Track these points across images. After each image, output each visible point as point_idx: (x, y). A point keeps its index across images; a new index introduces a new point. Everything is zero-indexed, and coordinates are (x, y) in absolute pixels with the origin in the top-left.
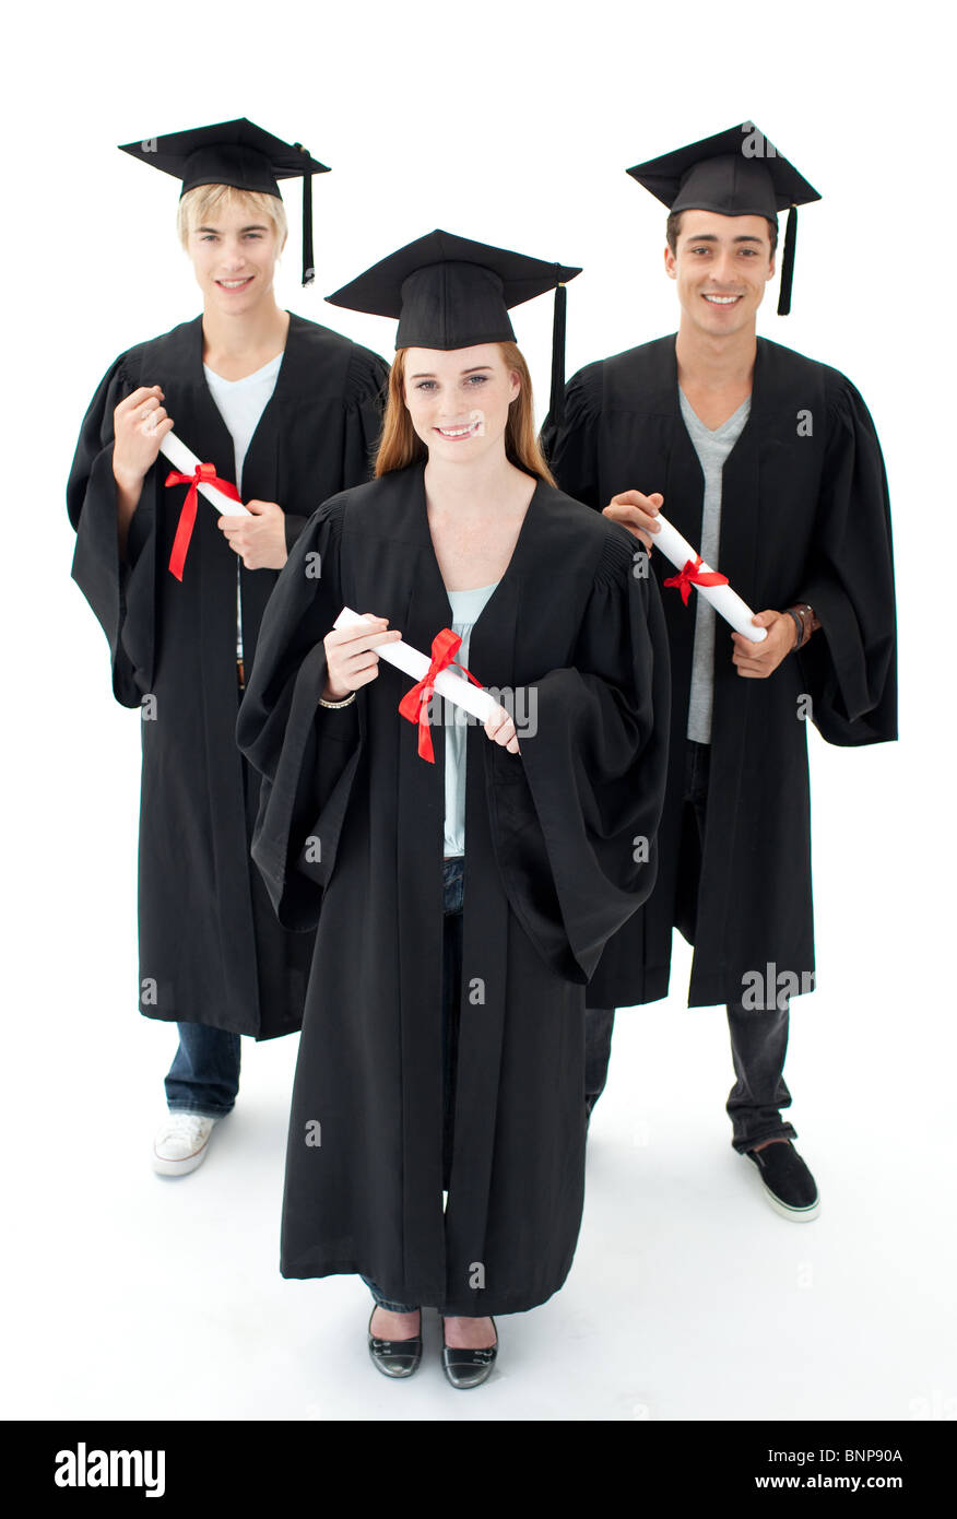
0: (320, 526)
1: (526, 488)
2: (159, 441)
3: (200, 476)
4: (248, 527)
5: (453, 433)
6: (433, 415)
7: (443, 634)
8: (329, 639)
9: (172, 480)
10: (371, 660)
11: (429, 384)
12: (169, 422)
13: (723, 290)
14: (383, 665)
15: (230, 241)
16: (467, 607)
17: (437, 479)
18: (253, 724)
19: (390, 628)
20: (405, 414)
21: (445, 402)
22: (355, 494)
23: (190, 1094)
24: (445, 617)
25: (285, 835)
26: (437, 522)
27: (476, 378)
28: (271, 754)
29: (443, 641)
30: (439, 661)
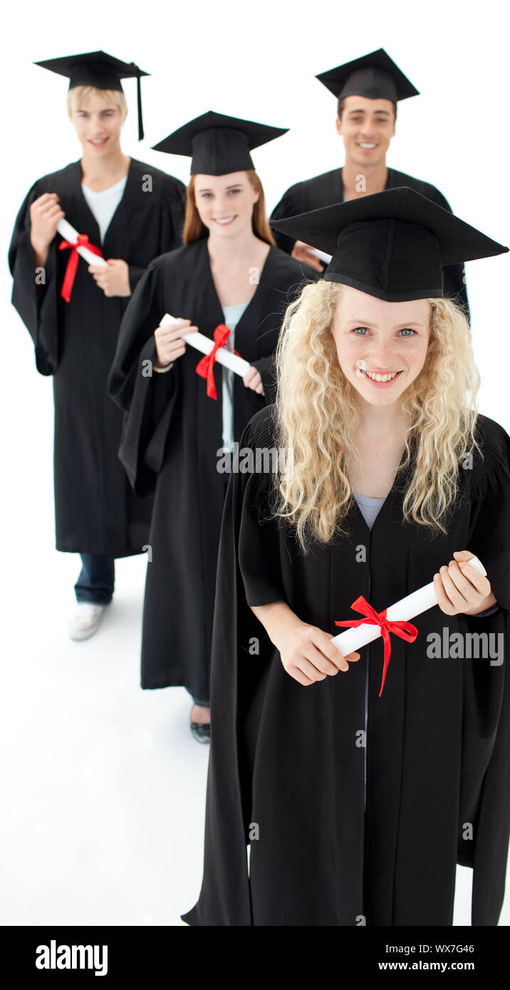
0: (151, 273)
1: (264, 250)
2: (56, 224)
3: (80, 244)
4: (107, 271)
5: (223, 221)
6: (211, 212)
7: (220, 327)
8: (157, 332)
9: (63, 246)
10: (181, 343)
11: (209, 195)
12: (61, 214)
13: (368, 139)
14: (188, 347)
15: (95, 118)
16: (233, 315)
17: (214, 245)
18: (117, 382)
19: (192, 325)
20: (196, 211)
21: (218, 204)
22: (170, 256)
23: (88, 593)
24: (221, 320)
25: (136, 443)
26: (216, 269)
27: (233, 191)
28: (126, 399)
29: (220, 332)
30: (218, 343)
